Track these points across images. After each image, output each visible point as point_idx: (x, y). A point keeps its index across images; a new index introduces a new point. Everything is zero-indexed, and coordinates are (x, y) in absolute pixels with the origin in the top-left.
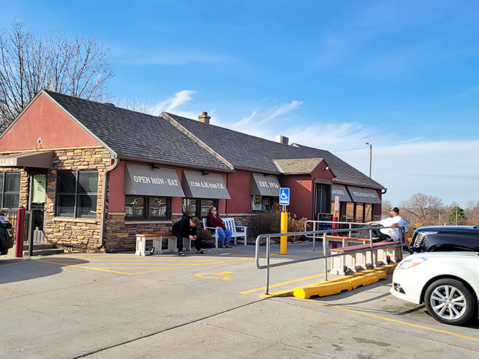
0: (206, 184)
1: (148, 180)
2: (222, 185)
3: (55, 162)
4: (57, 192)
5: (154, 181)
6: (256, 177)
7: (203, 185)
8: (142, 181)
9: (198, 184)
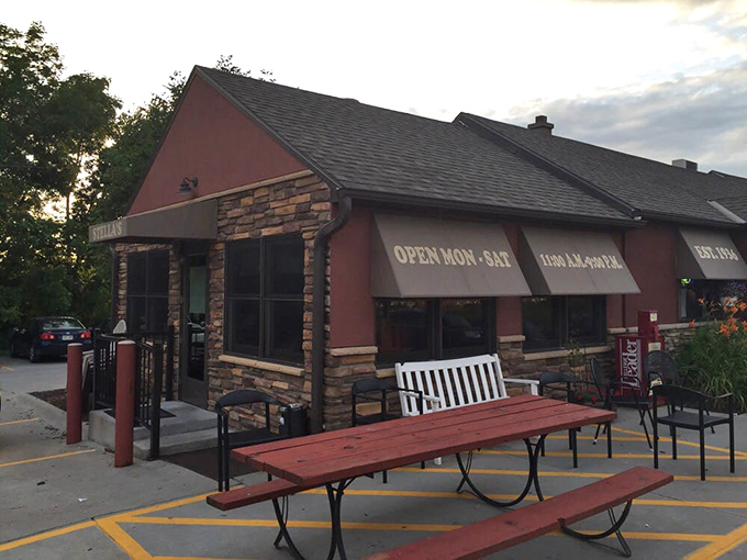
0: (578, 260)
1: (433, 254)
2: (615, 262)
3: (221, 224)
4: (227, 293)
5: (449, 256)
6: (688, 238)
7: (570, 262)
8: (416, 259)
9: (558, 261)
